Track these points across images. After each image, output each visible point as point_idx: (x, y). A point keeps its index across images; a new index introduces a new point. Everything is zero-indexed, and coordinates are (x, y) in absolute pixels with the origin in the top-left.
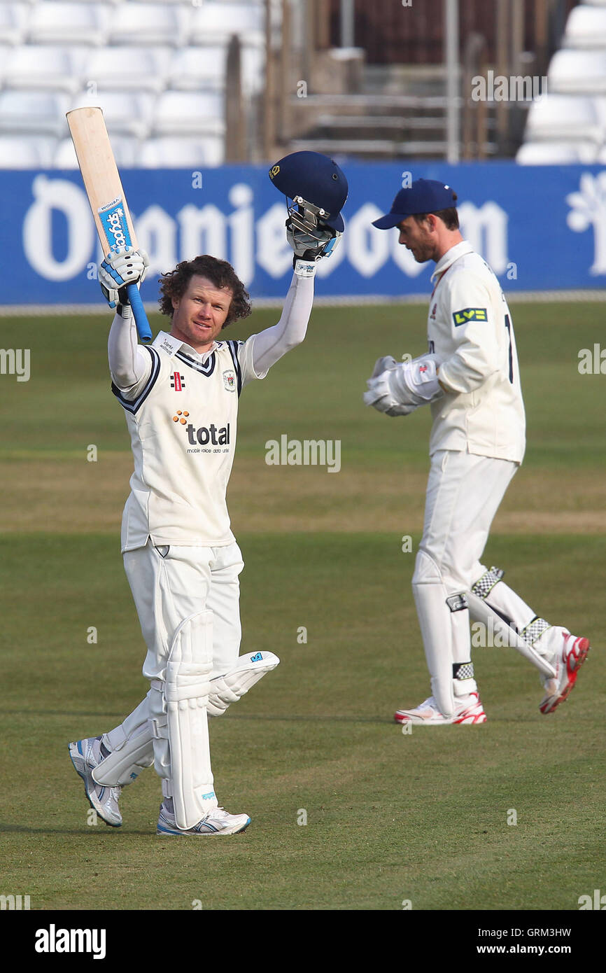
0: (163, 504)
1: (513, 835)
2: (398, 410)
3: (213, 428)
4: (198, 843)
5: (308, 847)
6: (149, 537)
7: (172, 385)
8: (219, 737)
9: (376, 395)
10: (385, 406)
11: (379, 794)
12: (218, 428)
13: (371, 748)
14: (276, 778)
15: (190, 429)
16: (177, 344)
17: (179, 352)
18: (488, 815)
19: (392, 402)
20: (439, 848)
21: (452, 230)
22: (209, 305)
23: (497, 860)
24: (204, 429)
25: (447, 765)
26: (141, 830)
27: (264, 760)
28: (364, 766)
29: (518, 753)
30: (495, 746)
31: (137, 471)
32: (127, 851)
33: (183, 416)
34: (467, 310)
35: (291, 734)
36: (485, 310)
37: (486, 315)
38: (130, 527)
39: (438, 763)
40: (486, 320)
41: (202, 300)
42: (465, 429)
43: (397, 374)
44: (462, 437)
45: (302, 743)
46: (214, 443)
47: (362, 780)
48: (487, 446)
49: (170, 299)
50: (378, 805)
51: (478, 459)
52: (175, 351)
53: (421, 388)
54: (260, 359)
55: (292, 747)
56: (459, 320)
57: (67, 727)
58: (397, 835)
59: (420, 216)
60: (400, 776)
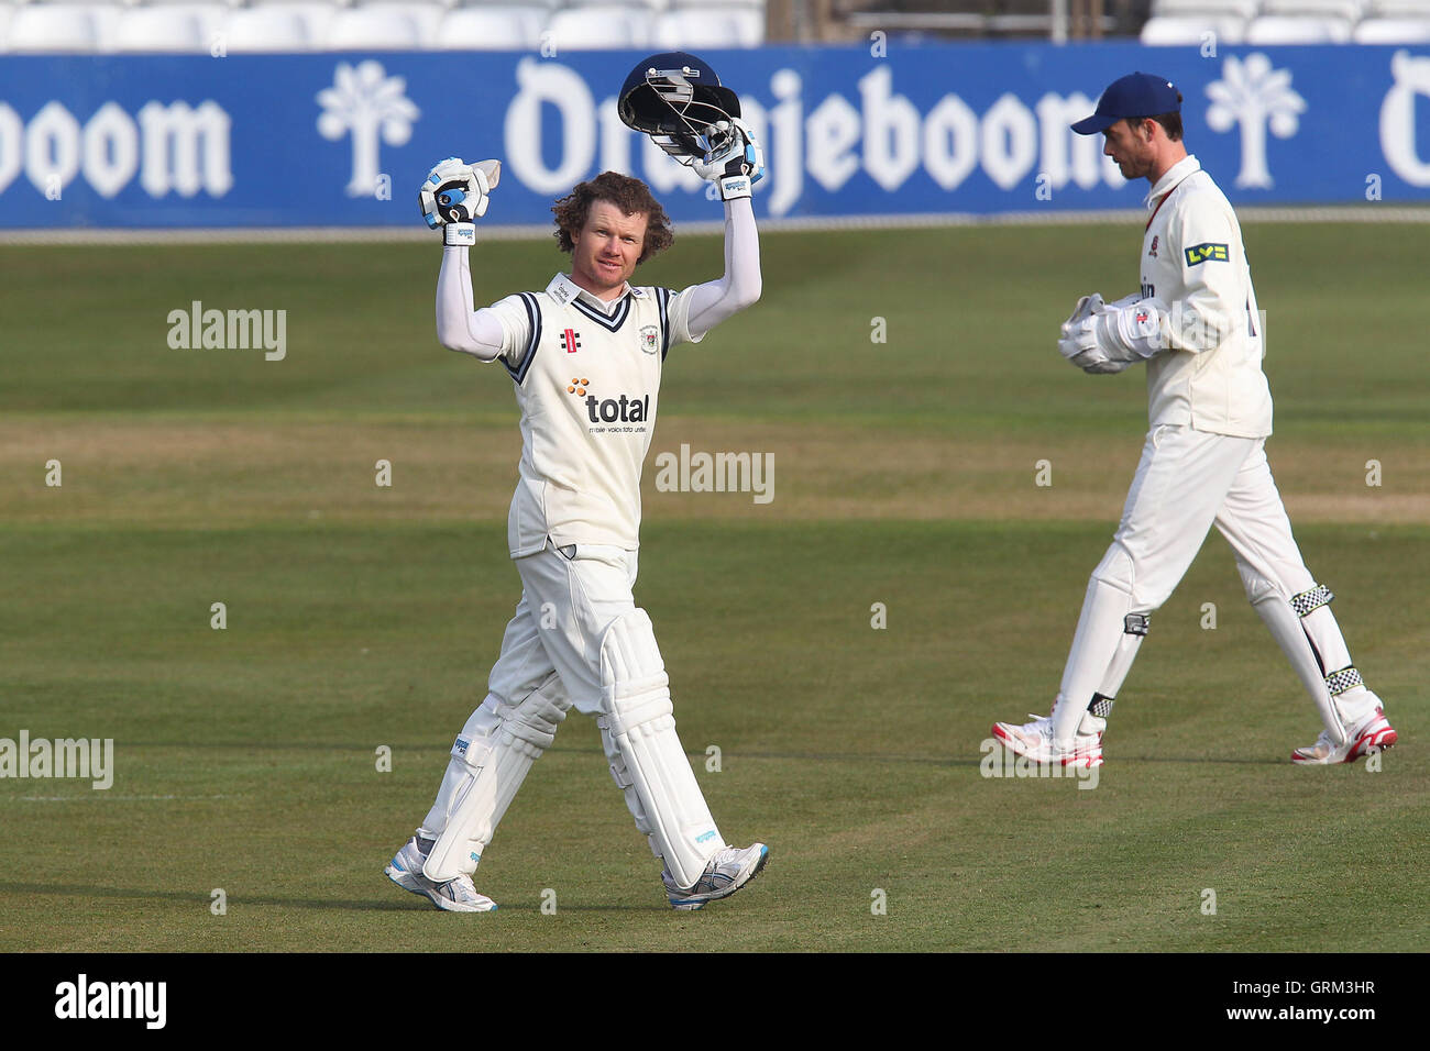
0: (563, 495)
1: (1134, 910)
2: (1106, 367)
3: (624, 400)
4: (728, 920)
5: (870, 925)
6: (549, 539)
7: (563, 346)
8: (755, 785)
9: (1078, 346)
10: (1089, 360)
11: (963, 858)
12: (630, 399)
13: (952, 799)
14: (829, 837)
15: (592, 402)
16: (574, 290)
17: (577, 299)
18: (1102, 884)
19: (1100, 356)
20: (1038, 926)
21: (1175, 141)
22: (617, 237)
23: (1114, 943)
24: (611, 402)
25: (1050, 820)
26: (654, 905)
27: (813, 814)
28: (942, 821)
29: (1141, 805)
30: (1111, 795)
31: (525, 455)
32: (635, 930)
33: (580, 385)
34: (1205, 246)
35: (849, 780)
36: (1226, 246)
37: (1227, 253)
38: (522, 526)
39: (1039, 818)
40: (1227, 260)
41: (607, 232)
42: (1189, 398)
43: (1108, 322)
44: (1184, 408)
45: (863, 791)
46: (624, 419)
47: (941, 839)
48: (1215, 420)
49: (568, 233)
50: (960, 871)
51: (1204, 437)
52: (571, 298)
53: (1139, 343)
54: (699, 315)
55: (850, 798)
56: (1193, 259)
57: (559, 771)
58: (985, 910)
59: (1135, 120)
60: (989, 834)
